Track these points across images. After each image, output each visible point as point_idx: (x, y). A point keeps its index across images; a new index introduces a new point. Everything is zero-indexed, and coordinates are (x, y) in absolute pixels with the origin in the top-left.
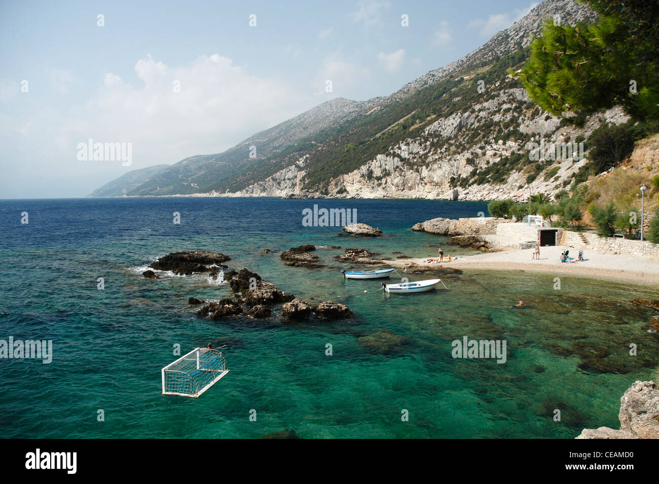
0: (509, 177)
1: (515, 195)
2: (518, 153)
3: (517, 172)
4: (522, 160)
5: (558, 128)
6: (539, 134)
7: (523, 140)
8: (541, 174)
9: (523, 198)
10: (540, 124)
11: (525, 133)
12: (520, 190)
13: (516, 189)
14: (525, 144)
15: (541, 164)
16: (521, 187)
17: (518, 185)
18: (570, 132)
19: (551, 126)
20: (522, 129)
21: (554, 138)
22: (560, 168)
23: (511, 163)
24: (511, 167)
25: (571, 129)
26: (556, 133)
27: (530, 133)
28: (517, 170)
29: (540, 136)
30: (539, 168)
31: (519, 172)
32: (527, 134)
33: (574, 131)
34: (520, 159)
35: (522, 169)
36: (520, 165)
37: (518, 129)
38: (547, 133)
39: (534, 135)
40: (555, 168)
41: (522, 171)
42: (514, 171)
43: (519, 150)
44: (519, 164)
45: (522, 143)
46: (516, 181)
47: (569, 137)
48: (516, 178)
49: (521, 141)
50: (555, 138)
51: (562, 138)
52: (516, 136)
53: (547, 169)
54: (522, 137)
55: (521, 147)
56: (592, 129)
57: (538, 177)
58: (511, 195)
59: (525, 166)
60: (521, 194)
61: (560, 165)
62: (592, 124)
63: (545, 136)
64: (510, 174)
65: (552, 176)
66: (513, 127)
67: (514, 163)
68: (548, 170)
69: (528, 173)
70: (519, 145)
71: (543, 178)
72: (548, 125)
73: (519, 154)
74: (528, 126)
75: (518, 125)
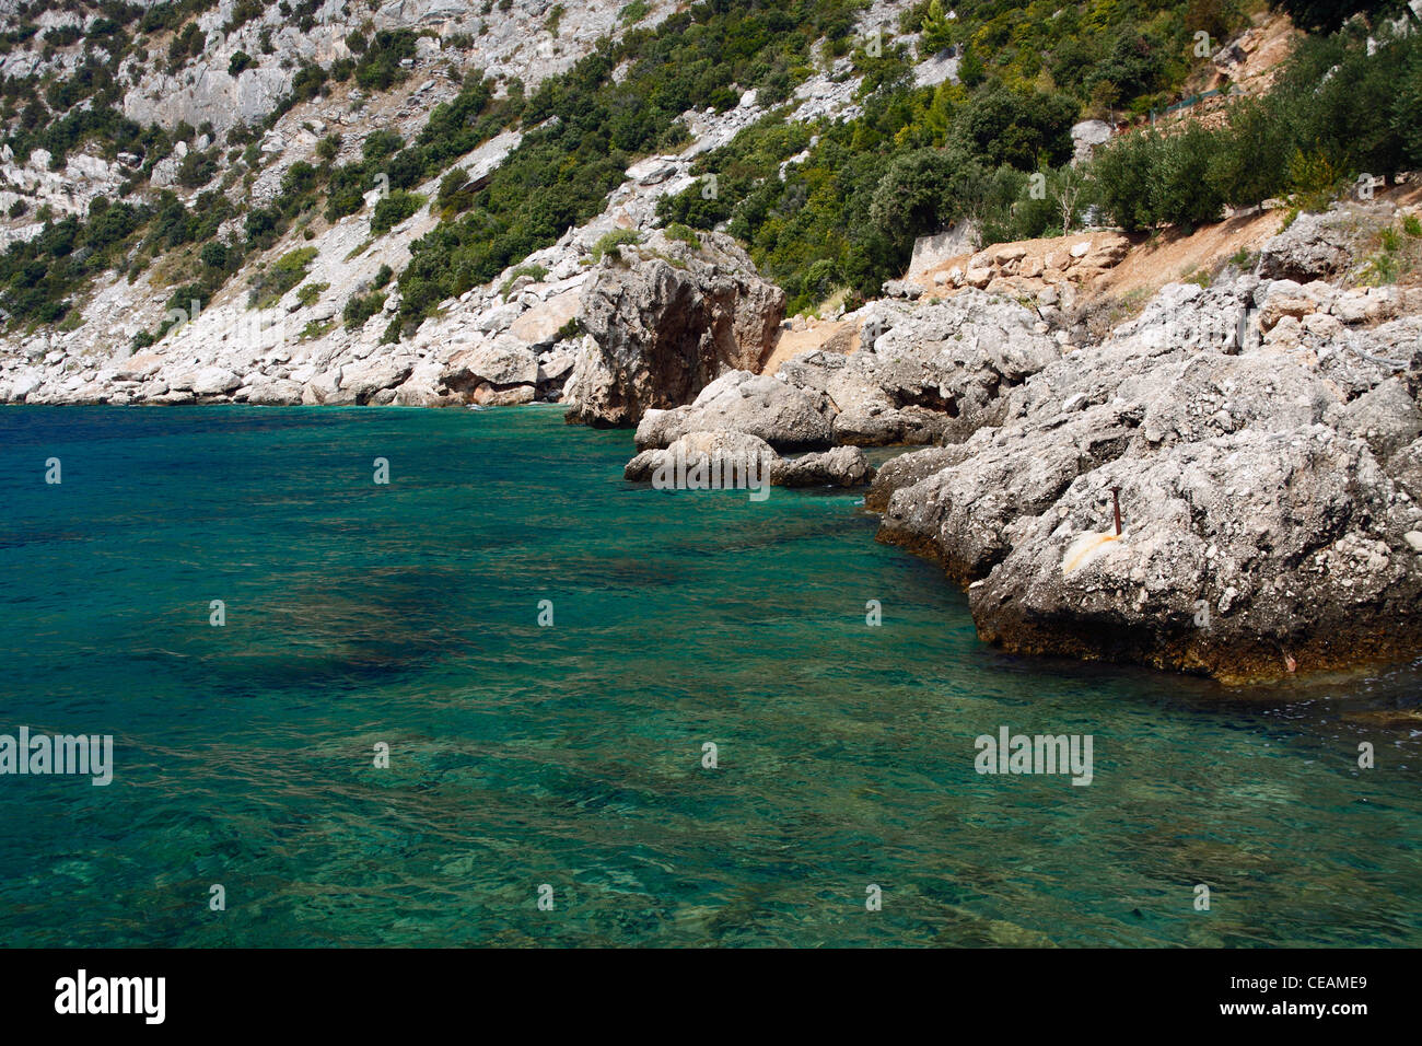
0: (90, 298)
1: (123, 370)
2: (124, 201)
3: (125, 279)
4: (145, 232)
5: (285, 106)
6: (207, 128)
7: (140, 154)
8: (233, 282)
9: (162, 386)
10: (209, 89)
11: (146, 125)
12: (144, 351)
13: (126, 349)
14: (150, 167)
15: (229, 246)
16: (144, 341)
17: (132, 332)
18: (338, 121)
19: (259, 96)
20: (134, 106)
21: (273, 140)
22: (315, 256)
23: (93, 244)
24: (95, 259)
25: (341, 109)
26: (279, 123)
27: (168, 124)
28: (121, 272)
29: (212, 138)
30: (222, 264)
31: (132, 281)
32: (156, 128)
33: (354, 116)
34: (135, 226)
35: (146, 266)
36: (133, 252)
37: (117, 106)
38: (242, 127)
39: (186, 133)
40: (298, 253)
41: (146, 276)
42: (110, 274)
43: (125, 191)
44: (128, 247)
45: (137, 162)
46: (123, 314)
47: (338, 135)
48: (122, 305)
49: (133, 157)
50: (278, 141)
51: (308, 140)
52: (108, 136)
53: (257, 262)
54: (137, 141)
55: (135, 181)
56: (426, 109)
57: (221, 296)
58: (105, 374)
59: (156, 254)
60: (151, 368)
61: (315, 243)
62: (426, 90)
63: (238, 136)
64: (93, 286)
65: (285, 288)
66: (95, 102)
67: (106, 242)
68: (263, 266)
69: (175, 280)
70: (124, 172)
71: (245, 297)
72: (245, 93)
73: (128, 209)
74: (157, 97)
75: (117, 93)
